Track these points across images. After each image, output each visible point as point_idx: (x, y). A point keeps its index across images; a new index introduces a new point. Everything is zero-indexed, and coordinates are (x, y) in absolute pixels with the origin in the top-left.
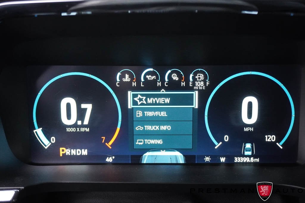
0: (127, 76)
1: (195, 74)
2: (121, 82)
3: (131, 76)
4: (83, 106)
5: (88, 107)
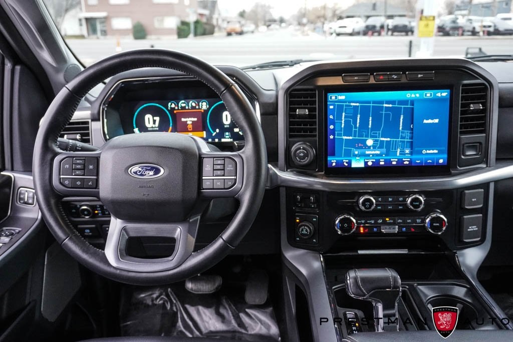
0: (173, 104)
1: (202, 103)
2: (171, 108)
3: (175, 104)
4: (155, 118)
5: (157, 119)
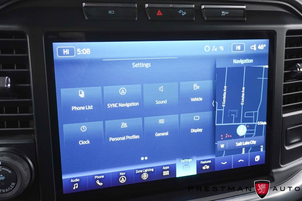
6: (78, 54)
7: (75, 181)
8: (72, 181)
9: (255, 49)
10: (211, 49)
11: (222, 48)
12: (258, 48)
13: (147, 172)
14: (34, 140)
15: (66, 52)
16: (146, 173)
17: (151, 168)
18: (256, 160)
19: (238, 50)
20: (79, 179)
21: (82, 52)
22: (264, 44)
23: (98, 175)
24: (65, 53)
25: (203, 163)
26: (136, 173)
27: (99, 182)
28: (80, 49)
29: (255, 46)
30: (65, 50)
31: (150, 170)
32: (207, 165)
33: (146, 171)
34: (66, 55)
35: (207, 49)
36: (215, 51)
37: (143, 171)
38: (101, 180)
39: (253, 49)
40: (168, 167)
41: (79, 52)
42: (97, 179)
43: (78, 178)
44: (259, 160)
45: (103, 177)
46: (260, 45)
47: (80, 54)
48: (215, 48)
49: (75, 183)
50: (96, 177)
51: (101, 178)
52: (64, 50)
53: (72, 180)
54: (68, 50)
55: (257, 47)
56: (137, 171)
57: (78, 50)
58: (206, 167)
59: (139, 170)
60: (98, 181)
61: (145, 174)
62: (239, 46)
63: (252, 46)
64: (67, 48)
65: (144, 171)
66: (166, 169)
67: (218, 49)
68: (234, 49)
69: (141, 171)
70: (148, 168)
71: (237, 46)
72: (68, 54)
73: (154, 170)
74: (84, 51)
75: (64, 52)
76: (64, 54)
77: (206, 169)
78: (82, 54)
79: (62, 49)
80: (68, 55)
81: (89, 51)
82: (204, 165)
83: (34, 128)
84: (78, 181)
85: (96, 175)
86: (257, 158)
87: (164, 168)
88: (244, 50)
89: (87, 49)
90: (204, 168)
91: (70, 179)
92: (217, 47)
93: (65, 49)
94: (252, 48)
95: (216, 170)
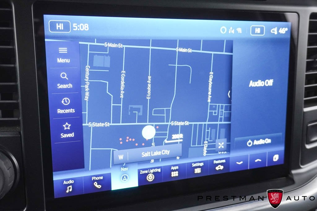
6: (74, 29)
7: (68, 182)
8: (65, 183)
9: (276, 33)
10: (228, 31)
11: (240, 30)
12: (279, 32)
13: (154, 173)
14: (20, 133)
15: (60, 26)
16: (152, 174)
17: (158, 168)
18: (274, 160)
19: (257, 34)
20: (73, 181)
21: (78, 28)
22: (285, 28)
23: (97, 176)
24: (59, 28)
25: (216, 163)
26: (141, 173)
27: (97, 184)
28: (76, 24)
29: (276, 29)
30: (59, 25)
31: (157, 171)
32: (221, 165)
33: (152, 171)
34: (59, 30)
35: (223, 30)
36: (232, 33)
37: (148, 172)
38: (99, 182)
39: (273, 33)
40: (177, 168)
41: (75, 28)
42: (94, 181)
43: (72, 179)
44: (278, 160)
45: (102, 178)
46: (281, 29)
47: (76, 29)
48: (232, 30)
49: (69, 185)
50: (93, 178)
51: (100, 180)
52: (57, 24)
53: (65, 181)
54: (62, 24)
55: (278, 30)
56: (141, 171)
57: (74, 25)
58: (219, 167)
59: (143, 170)
60: (96, 182)
61: (150, 175)
62: (258, 28)
63: (273, 30)
64: (61, 22)
65: (150, 171)
66: (175, 170)
67: (236, 32)
68: (253, 32)
69: (146, 172)
70: (154, 168)
71: (256, 29)
72: (62, 29)
73: (161, 170)
74: (82, 26)
75: (57, 26)
76: (57, 29)
77: (220, 170)
78: (79, 29)
79: (56, 22)
80: (61, 31)
81: (87, 27)
82: (217, 165)
83: (20, 118)
84: (72, 183)
85: (94, 176)
86: (276, 158)
87: (173, 168)
88: (264, 34)
89: (85, 25)
90: (217, 168)
91: (63, 181)
92: (235, 28)
93: (59, 23)
94: (273, 31)
95: (231, 171)
